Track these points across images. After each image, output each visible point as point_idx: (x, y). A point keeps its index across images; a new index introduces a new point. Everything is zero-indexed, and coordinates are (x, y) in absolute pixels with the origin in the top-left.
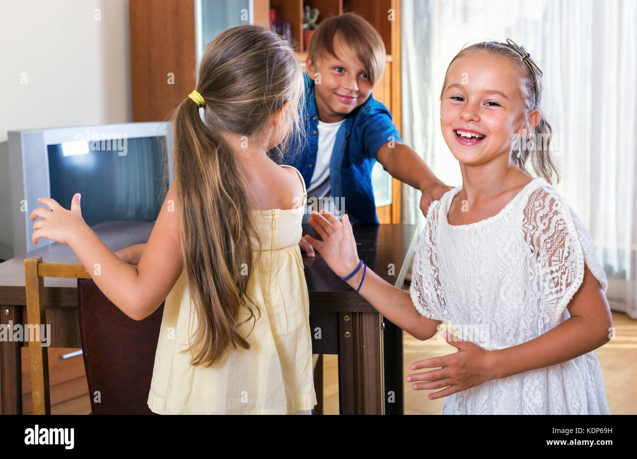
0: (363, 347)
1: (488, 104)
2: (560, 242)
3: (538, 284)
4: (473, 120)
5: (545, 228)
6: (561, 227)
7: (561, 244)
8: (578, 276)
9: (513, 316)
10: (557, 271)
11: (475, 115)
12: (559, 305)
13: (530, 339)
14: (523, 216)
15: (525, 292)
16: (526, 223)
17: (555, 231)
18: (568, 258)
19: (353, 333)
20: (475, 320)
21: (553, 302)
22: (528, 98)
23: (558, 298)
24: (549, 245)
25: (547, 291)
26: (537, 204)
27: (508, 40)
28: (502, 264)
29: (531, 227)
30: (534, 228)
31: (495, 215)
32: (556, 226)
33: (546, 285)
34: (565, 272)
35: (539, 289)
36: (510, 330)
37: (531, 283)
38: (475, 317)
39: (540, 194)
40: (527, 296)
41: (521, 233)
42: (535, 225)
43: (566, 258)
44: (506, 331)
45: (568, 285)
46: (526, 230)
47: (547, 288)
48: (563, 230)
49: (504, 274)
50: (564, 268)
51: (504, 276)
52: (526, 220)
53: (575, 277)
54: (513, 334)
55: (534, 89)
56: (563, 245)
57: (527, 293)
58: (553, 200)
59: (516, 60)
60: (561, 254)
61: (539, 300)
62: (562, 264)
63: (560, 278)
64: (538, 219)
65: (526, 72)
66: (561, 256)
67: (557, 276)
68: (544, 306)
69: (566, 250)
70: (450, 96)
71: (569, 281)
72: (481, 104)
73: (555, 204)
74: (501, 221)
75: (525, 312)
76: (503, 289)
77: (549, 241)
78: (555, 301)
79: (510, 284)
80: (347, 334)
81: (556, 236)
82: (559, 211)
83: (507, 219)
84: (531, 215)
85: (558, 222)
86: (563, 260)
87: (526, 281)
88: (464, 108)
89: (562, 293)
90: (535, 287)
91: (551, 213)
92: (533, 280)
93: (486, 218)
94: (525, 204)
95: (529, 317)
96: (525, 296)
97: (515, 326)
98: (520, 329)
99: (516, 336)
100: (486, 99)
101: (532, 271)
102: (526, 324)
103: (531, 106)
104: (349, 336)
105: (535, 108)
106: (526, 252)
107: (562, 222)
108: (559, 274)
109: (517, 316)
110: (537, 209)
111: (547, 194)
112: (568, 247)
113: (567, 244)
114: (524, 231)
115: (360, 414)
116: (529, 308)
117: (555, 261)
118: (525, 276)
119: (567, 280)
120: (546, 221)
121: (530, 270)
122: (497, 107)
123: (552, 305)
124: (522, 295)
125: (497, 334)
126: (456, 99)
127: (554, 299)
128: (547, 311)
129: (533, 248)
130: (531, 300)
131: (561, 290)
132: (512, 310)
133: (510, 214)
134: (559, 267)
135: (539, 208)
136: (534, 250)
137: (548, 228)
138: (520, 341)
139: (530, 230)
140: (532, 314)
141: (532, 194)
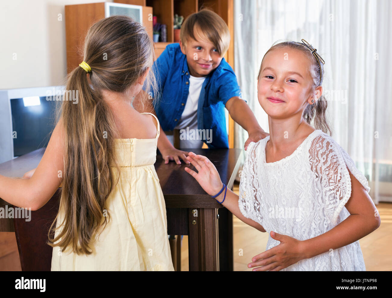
0: (204, 231)
1: (290, 81)
2: (335, 170)
3: (322, 198)
4: (279, 91)
5: (324, 161)
6: (335, 161)
7: (335, 171)
8: (347, 192)
9: (307, 220)
10: (333, 189)
11: (281, 88)
12: (336, 212)
13: (319, 235)
14: (309, 155)
15: (314, 204)
16: (311, 159)
17: (331, 163)
18: (340, 181)
19: (198, 221)
20: (281, 225)
21: (332, 209)
22: (316, 78)
23: (335, 207)
24: (327, 173)
25: (328, 203)
26: (318, 145)
27: (303, 40)
28: (298, 187)
29: (315, 161)
30: (317, 161)
31: (290, 155)
32: (331, 160)
33: (327, 198)
34: (338, 190)
35: (323, 202)
36: (305, 229)
37: (318, 198)
38: (282, 222)
39: (320, 139)
40: (315, 206)
41: (308, 166)
42: (318, 159)
43: (339, 181)
44: (303, 230)
45: (341, 199)
46: (312, 163)
47: (328, 201)
48: (336, 162)
49: (300, 193)
50: (338, 187)
51: (300, 195)
52: (311, 157)
53: (345, 193)
54: (307, 232)
55: (320, 72)
56: (337, 173)
57: (315, 204)
58: (328, 143)
59: (308, 53)
60: (335, 178)
61: (323, 209)
62: (336, 185)
63: (335, 194)
64: (320, 156)
65: (314, 61)
66: (335, 180)
67: (333, 193)
68: (326, 212)
69: (339, 175)
70: (265, 76)
71: (341, 196)
72: (285, 81)
73: (330, 145)
74: (295, 159)
75: (315, 217)
76: (300, 202)
77: (328, 169)
78: (333, 209)
79: (304, 199)
80: (194, 222)
81: (331, 166)
82: (333, 150)
83: (298, 157)
84: (315, 153)
85: (333, 157)
86: (337, 182)
87: (314, 197)
88: (274, 83)
89: (337, 204)
90: (320, 201)
91: (328, 151)
92: (319, 195)
93: (284, 157)
94: (310, 146)
95: (317, 220)
96: (314, 206)
97: (308, 226)
98: (312, 229)
99: (309, 233)
100: (289, 78)
101: (318, 190)
102: (316, 224)
103: (317, 83)
104: (196, 223)
105: (319, 85)
106: (313, 178)
107: (335, 157)
108: (335, 191)
109: (310, 220)
110: (318, 149)
111: (324, 139)
112: (340, 173)
113: (339, 171)
114: (311, 164)
115: (203, 270)
116: (317, 214)
117: (332, 183)
118: (313, 193)
119: (340, 195)
120: (325, 156)
121: (317, 189)
122: (296, 83)
123: (331, 212)
124: (312, 206)
125: (297, 232)
126: (268, 77)
127: (332, 208)
128: (328, 216)
129: (317, 175)
130: (318, 209)
131: (336, 202)
132: (306, 216)
133: (300, 154)
134: (335, 186)
135: (319, 148)
136: (318, 176)
137: (326, 161)
138: (312, 236)
139: (315, 163)
140: (319, 218)
141: (314, 140)
